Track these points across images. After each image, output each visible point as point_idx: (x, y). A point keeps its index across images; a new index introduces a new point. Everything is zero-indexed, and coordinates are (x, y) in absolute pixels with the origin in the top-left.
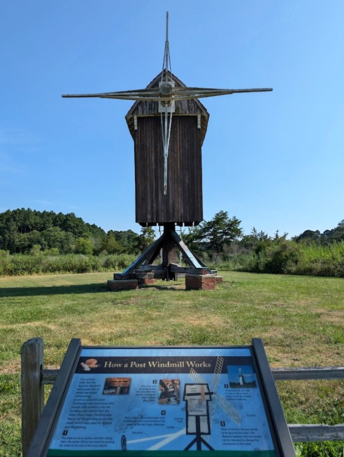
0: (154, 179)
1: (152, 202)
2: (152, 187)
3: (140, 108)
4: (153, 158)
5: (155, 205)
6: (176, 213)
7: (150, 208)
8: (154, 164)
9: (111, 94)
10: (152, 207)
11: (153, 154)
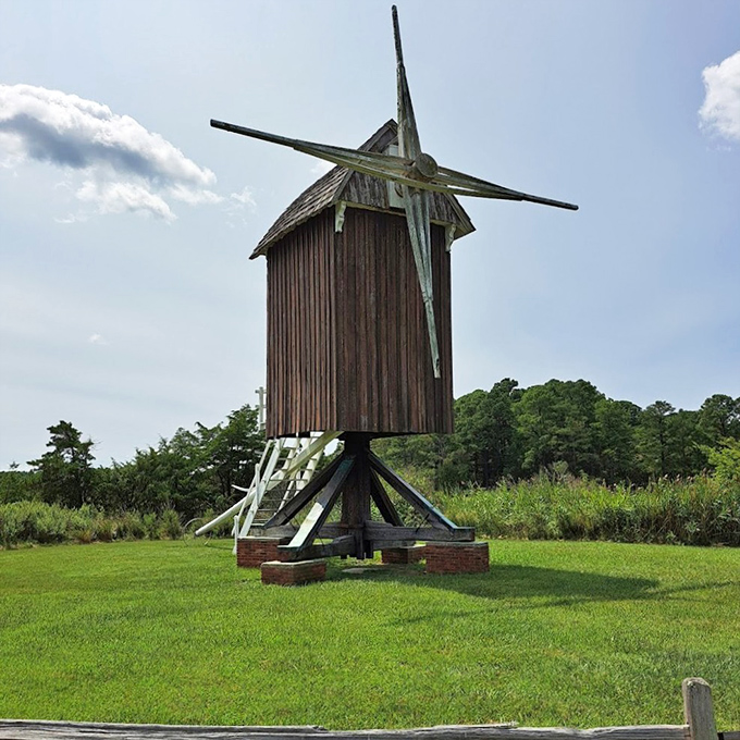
0: (373, 341)
1: (370, 387)
2: (369, 357)
3: (353, 189)
4: (372, 298)
5: (375, 394)
6: (413, 416)
7: (365, 402)
8: (374, 309)
9: (320, 148)
10: (370, 399)
11: (373, 289)
